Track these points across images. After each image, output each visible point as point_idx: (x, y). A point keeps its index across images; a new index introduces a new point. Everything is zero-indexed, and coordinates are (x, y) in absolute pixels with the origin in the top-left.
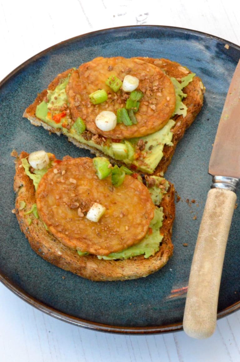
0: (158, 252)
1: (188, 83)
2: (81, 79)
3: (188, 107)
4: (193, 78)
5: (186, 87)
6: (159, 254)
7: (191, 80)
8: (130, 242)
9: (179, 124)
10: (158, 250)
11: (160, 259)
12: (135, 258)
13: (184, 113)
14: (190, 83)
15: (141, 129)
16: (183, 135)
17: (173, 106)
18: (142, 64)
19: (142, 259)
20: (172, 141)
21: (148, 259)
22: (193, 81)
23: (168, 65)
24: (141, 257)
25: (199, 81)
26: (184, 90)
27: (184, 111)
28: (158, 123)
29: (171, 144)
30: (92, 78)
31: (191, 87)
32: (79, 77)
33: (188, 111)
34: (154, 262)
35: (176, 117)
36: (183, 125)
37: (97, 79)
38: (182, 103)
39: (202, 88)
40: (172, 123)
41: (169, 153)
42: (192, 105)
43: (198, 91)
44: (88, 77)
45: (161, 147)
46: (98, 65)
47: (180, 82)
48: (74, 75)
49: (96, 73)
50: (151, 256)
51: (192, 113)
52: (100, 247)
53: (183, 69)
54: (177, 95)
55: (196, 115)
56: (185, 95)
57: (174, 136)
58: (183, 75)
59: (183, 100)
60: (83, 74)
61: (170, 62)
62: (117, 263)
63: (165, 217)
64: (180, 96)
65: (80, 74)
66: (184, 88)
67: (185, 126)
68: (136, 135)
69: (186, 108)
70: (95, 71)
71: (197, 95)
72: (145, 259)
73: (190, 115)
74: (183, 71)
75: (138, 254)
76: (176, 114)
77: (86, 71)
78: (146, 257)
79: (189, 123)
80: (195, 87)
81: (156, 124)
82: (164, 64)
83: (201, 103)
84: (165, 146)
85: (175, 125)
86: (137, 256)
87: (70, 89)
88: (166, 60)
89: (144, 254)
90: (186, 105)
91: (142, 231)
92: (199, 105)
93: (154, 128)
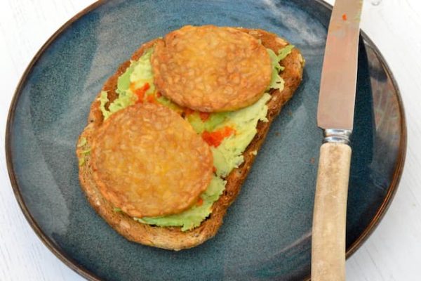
0: (198, 227)
1: (285, 56)
2: (167, 48)
3: (285, 81)
4: (292, 50)
5: (284, 59)
6: (198, 230)
7: (290, 52)
8: (168, 210)
9: (275, 98)
10: (198, 226)
11: (197, 236)
12: (172, 228)
13: (281, 87)
14: (288, 55)
15: (232, 102)
16: (279, 111)
17: (269, 78)
18: (235, 33)
19: (178, 231)
20: (267, 117)
21: (185, 232)
22: (291, 53)
23: (264, 36)
24: (177, 229)
25: (299, 53)
26: (281, 63)
27: (280, 85)
28: (251, 96)
29: (266, 120)
30: (180, 48)
31: (289, 60)
32: (165, 46)
33: (285, 85)
34: (190, 237)
35: (272, 91)
36: (280, 100)
37: (185, 48)
38: (278, 76)
39: (302, 60)
40: (267, 97)
41: (263, 130)
42: (290, 79)
43: (297, 64)
44: (175, 46)
45: (255, 123)
46: (187, 33)
47: (277, 54)
48: (160, 44)
49: (184, 42)
50: (189, 230)
51: (290, 87)
52: (134, 208)
53: (281, 41)
54: (273, 68)
55: (294, 90)
56: (283, 68)
57: (269, 111)
58: (281, 46)
59: (281, 73)
60: (170, 43)
61: (267, 32)
62: (151, 228)
63: (226, 193)
64: (277, 69)
65: (167, 42)
66: (281, 61)
67: (282, 101)
68: (227, 108)
69: (283, 82)
70: (183, 40)
71: (296, 68)
72: (181, 232)
73: (288, 89)
74: (281, 42)
75: (176, 225)
76: (271, 87)
77: (173, 39)
78: (183, 229)
79: (287, 98)
80: (293, 59)
81: (249, 97)
82: (260, 35)
83: (300, 76)
84: (259, 121)
85: (271, 99)
86: (174, 227)
87: (155, 57)
88: (262, 31)
89: (182, 226)
90: (284, 79)
91: (186, 202)
92: (297, 78)
93: (246, 101)
